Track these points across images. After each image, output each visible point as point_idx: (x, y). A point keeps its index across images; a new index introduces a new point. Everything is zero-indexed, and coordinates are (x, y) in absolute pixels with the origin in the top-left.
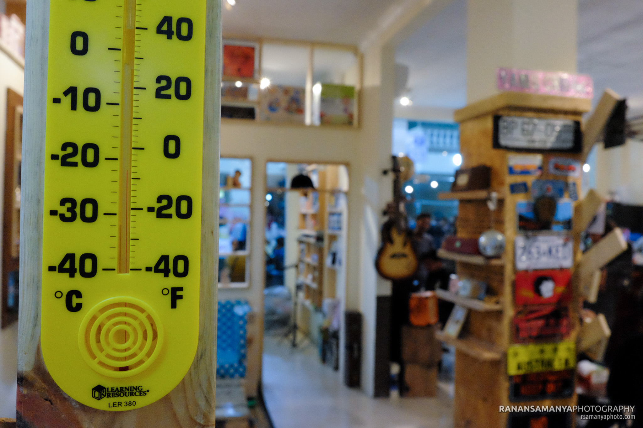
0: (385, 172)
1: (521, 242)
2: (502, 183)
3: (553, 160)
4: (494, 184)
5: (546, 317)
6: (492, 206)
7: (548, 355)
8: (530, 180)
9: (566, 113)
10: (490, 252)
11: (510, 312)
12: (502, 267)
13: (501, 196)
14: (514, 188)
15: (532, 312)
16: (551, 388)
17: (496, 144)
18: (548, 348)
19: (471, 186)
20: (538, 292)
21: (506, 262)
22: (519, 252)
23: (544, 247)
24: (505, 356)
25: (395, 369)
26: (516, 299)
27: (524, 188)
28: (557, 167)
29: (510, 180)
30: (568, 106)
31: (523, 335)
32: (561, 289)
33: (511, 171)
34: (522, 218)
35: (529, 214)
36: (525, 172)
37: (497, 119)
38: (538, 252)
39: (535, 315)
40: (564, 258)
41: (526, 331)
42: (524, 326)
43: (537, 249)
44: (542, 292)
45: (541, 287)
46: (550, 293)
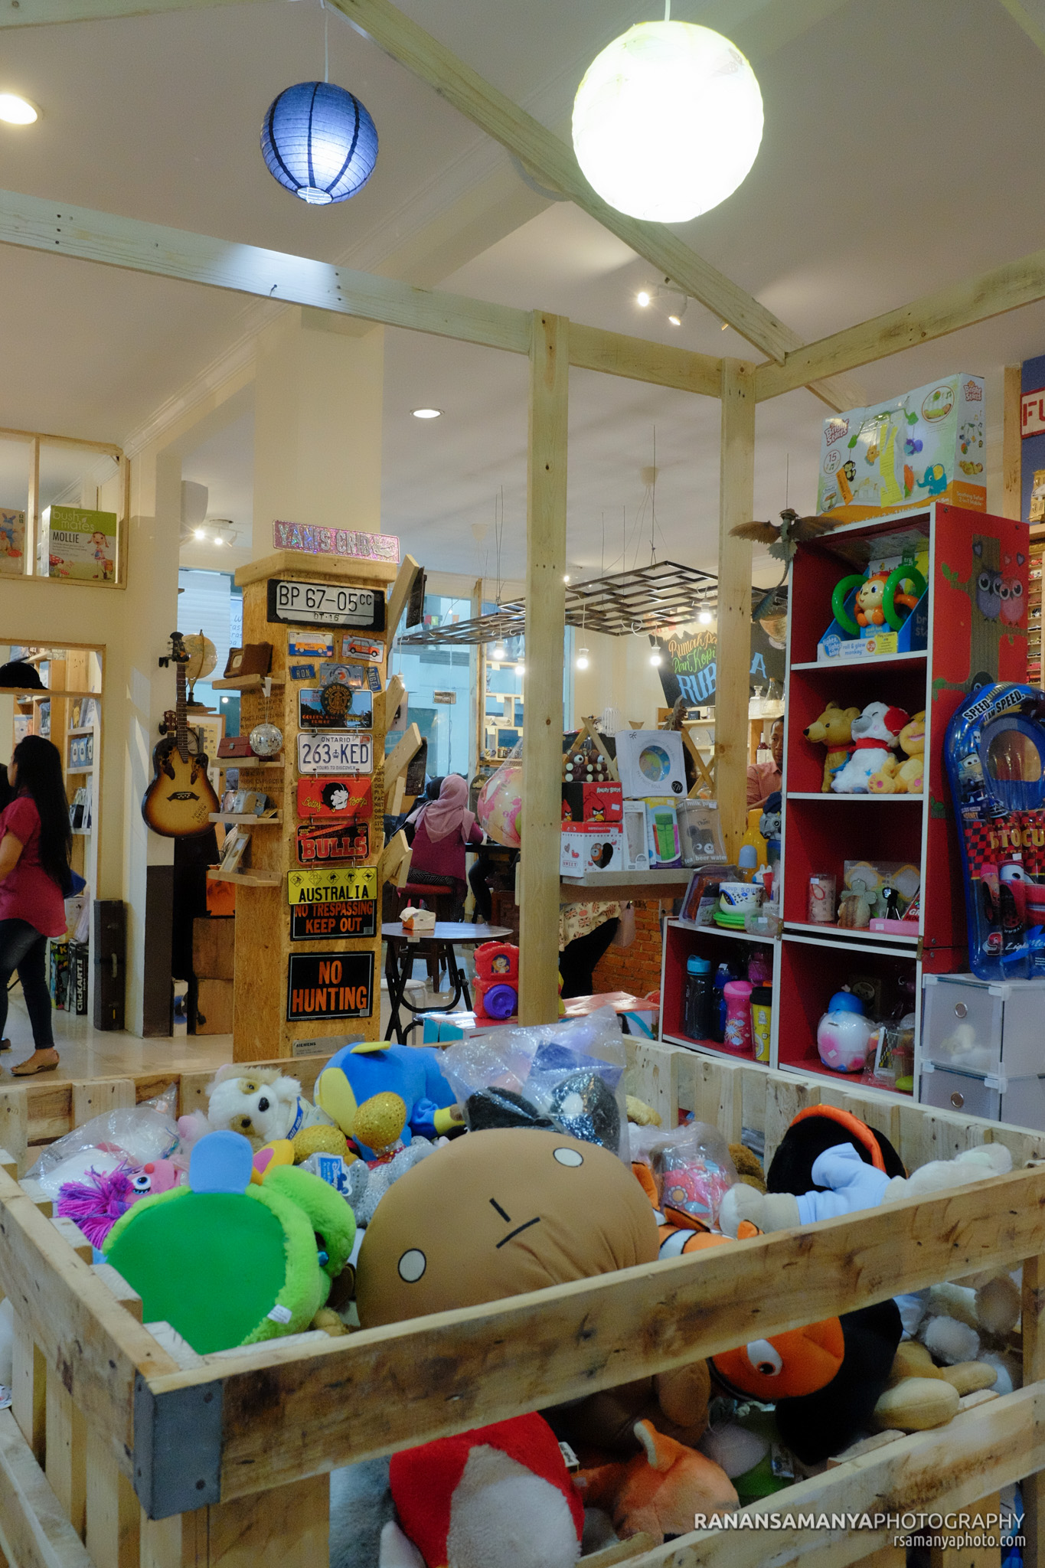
0: (163, 662)
1: (304, 739)
2: (282, 667)
3: (347, 640)
4: (275, 667)
5: (338, 835)
6: (267, 692)
7: (341, 882)
8: (317, 663)
9: (365, 581)
10: (264, 751)
11: (290, 828)
12: (282, 770)
13: (278, 682)
14: (296, 673)
15: (318, 828)
16: (346, 924)
17: (272, 616)
18: (342, 873)
19: (244, 671)
20: (329, 804)
21: (286, 763)
22: (303, 752)
23: (335, 746)
24: (285, 881)
25: (181, 988)
26: (299, 810)
27: (309, 672)
28: (352, 649)
29: (291, 661)
30: (365, 573)
31: (308, 855)
32: (357, 800)
33: (293, 651)
34: (305, 709)
35: (317, 706)
36: (311, 653)
37: (273, 584)
38: (327, 753)
39: (324, 832)
40: (362, 762)
41: (312, 851)
42: (309, 846)
43: (326, 749)
44: (333, 803)
45: (332, 797)
46: (344, 806)
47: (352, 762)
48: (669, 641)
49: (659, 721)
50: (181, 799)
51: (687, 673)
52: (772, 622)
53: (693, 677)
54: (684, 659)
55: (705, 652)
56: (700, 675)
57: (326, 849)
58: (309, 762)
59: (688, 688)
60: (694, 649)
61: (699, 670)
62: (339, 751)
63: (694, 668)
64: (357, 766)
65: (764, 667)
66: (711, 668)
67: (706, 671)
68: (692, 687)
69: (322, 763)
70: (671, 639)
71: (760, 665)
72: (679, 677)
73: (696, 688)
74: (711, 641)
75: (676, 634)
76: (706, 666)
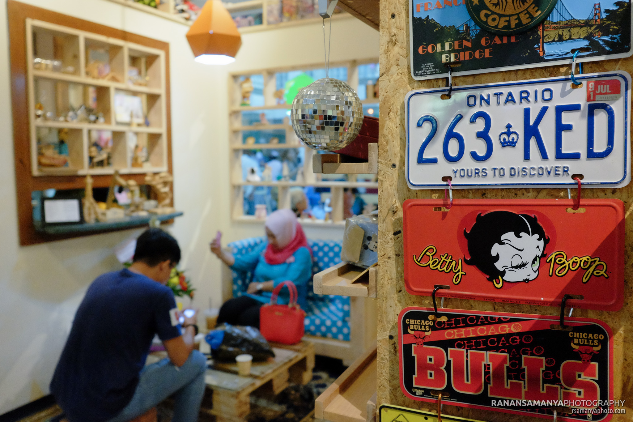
38: (483, 135)
39: (471, 332)
40: (591, 155)
41: (439, 373)
42: (430, 359)
43: (480, 125)
44: (499, 265)
45: (496, 249)
46: (528, 273)
47: (559, 156)
57: (476, 374)
58: (434, 161)
62: (519, 128)
64: (574, 166)
69: (467, 163)
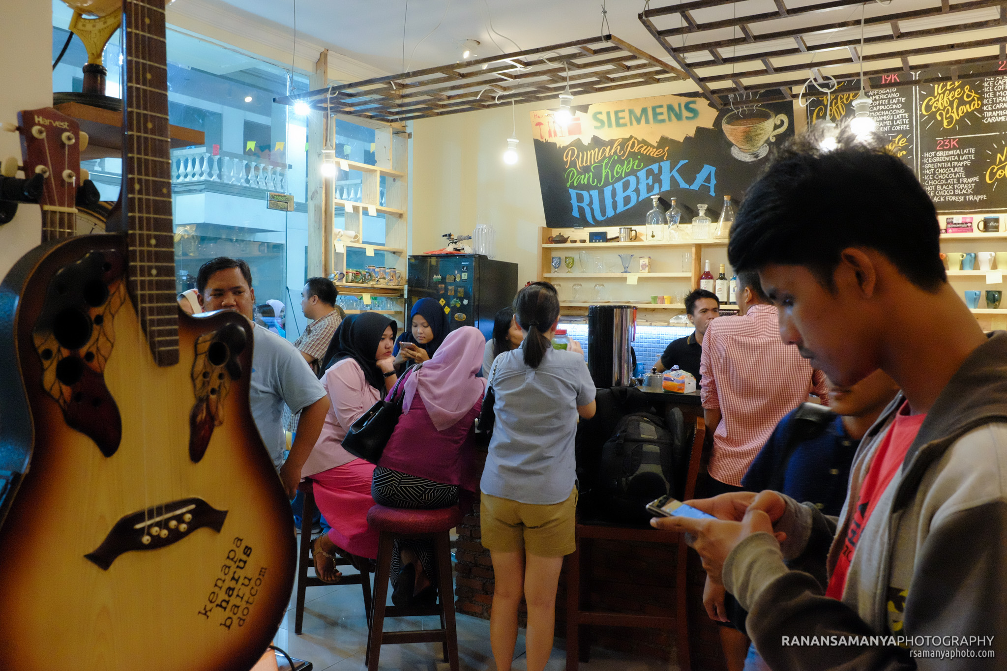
48: (565, 148)
49: (543, 243)
50: (158, 543)
51: (588, 187)
52: (741, 128)
53: (595, 193)
54: (586, 170)
55: (622, 163)
56: (608, 191)
59: (584, 205)
60: (605, 158)
61: (607, 184)
63: (599, 181)
65: (713, 181)
66: (628, 181)
67: (619, 186)
68: (591, 204)
70: (571, 145)
71: (708, 180)
72: (573, 193)
73: (596, 206)
74: (636, 149)
75: (579, 140)
76: (620, 178)
